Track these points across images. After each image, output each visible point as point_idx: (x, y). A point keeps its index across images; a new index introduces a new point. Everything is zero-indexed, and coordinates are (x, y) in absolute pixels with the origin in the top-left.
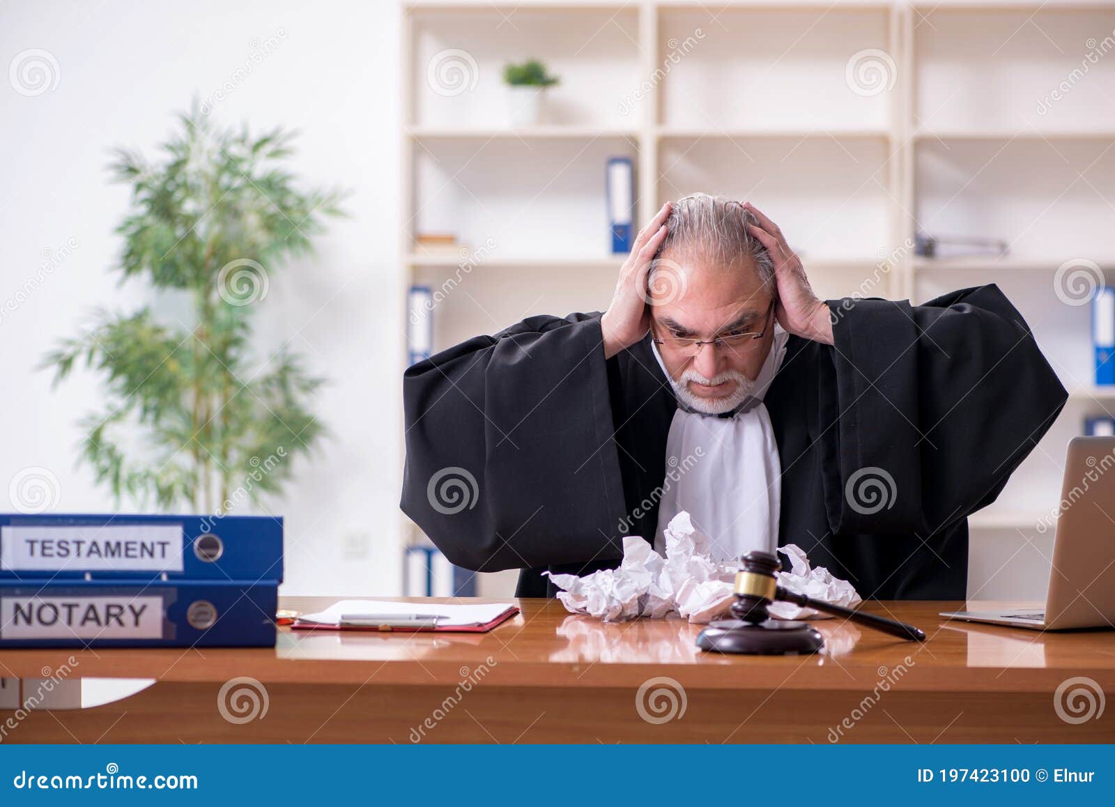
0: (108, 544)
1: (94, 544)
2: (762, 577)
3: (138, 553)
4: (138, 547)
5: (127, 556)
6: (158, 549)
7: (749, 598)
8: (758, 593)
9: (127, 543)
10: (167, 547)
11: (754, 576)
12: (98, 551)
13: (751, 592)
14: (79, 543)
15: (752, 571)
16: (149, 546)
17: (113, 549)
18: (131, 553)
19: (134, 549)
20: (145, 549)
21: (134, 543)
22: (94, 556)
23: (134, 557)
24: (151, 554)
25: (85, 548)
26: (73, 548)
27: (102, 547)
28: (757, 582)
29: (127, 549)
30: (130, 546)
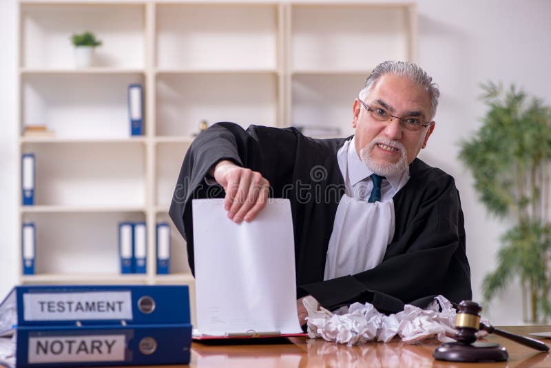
0: (87, 304)
1: (79, 304)
2: (472, 316)
3: (105, 308)
4: (105, 305)
5: (99, 310)
6: (117, 306)
7: (465, 329)
8: (471, 326)
9: (99, 303)
10: (122, 305)
11: (468, 316)
12: (82, 308)
13: (467, 325)
14: (70, 303)
15: (466, 313)
16: (111, 304)
17: (90, 307)
18: (101, 309)
19: (102, 306)
20: (111, 307)
21: (102, 302)
22: (80, 311)
23: (103, 311)
24: (113, 309)
25: (74, 306)
26: (67, 306)
27: (84, 305)
28: (469, 319)
29: (99, 307)
30: (101, 305)
